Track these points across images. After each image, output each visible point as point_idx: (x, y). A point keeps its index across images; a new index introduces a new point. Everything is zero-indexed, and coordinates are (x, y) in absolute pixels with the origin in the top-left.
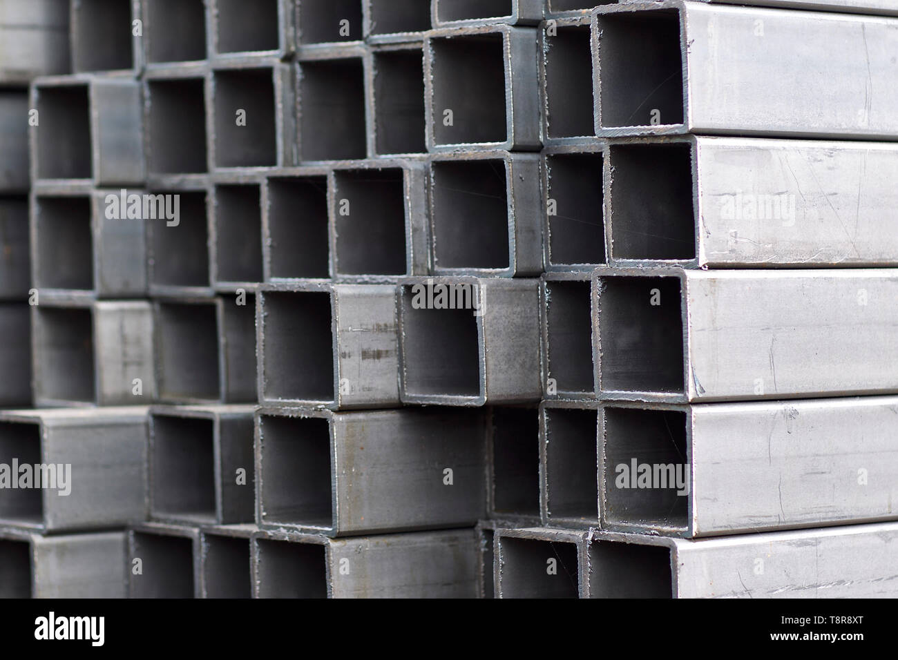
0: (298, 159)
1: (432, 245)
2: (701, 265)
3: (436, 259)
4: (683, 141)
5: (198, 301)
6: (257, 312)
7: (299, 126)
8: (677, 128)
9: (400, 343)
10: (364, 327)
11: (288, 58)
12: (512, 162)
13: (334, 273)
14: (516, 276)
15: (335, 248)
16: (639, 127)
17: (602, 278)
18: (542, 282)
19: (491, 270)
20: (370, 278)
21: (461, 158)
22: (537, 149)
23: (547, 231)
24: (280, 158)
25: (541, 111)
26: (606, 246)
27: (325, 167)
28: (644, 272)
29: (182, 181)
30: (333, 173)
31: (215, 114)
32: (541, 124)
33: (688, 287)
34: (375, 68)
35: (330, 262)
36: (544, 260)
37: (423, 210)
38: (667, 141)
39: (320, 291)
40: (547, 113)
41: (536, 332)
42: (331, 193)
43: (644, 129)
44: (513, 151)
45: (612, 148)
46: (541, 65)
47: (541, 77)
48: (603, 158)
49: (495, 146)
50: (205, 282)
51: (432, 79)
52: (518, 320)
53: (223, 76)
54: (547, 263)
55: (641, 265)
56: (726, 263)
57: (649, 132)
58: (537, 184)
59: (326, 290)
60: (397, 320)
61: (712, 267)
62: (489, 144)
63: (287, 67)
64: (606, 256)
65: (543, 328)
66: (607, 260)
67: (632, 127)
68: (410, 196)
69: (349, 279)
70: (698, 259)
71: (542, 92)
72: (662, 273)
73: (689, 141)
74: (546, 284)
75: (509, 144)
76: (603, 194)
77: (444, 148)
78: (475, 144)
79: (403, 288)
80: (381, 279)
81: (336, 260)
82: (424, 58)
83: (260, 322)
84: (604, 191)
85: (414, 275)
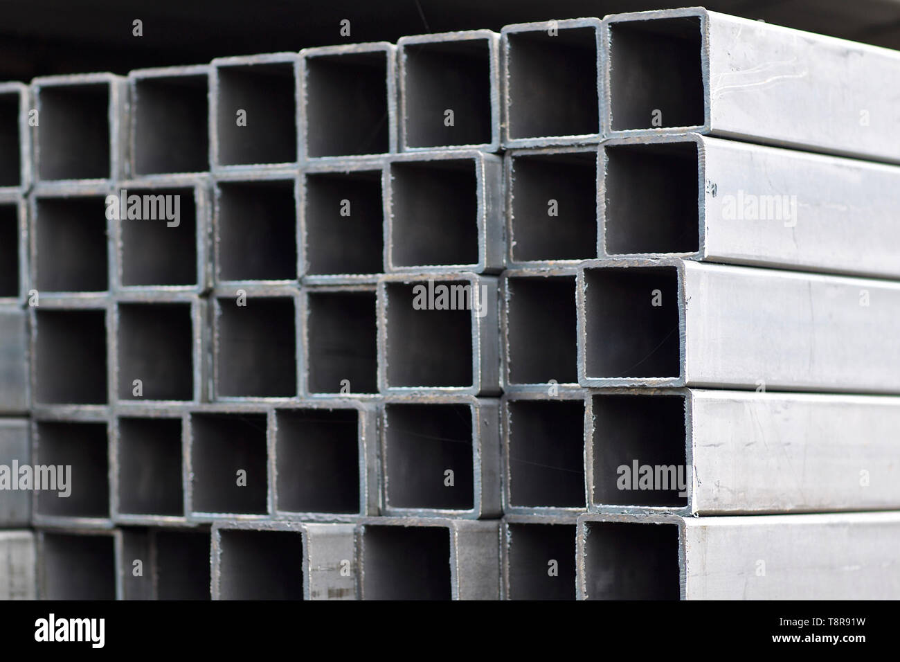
1: (383, 485)
2: (693, 513)
3: (387, 499)
4: (677, 394)
5: (94, 533)
7: (217, 361)
8: (672, 381)
9: (359, 582)
10: (330, 566)
11: (206, 294)
12: (478, 409)
13: (273, 510)
14: (482, 518)
15: (275, 486)
16: (629, 378)
17: (589, 523)
18: (503, 524)
19: (452, 511)
21: (420, 401)
22: (498, 395)
23: (506, 474)
24: (197, 393)
25: (502, 357)
26: (586, 492)
27: (263, 404)
28: (637, 518)
30: (275, 411)
31: (118, 347)
32: (502, 370)
33: (687, 535)
34: (310, 308)
35: (269, 499)
36: (503, 502)
37: (375, 451)
38: (658, 393)
40: (508, 360)
42: (272, 431)
43: (635, 381)
44: (479, 396)
45: (594, 397)
46: (502, 315)
47: (502, 324)
48: (584, 407)
49: (459, 391)
50: (104, 512)
51: (386, 323)
52: (483, 562)
54: (506, 505)
55: (626, 511)
57: (641, 384)
58: (497, 428)
59: (296, 530)
60: (356, 559)
61: (703, 515)
62: (452, 388)
63: (205, 303)
64: (587, 501)
65: (504, 569)
66: (587, 505)
67: (621, 378)
68: (366, 437)
69: (290, 516)
70: (690, 507)
71: (503, 339)
72: (657, 520)
73: (683, 394)
74: (507, 526)
75: (475, 389)
76: (584, 442)
77: (399, 391)
78: (435, 388)
79: (363, 528)
81: (276, 497)
82: (377, 302)
84: (585, 439)
85: (369, 515)
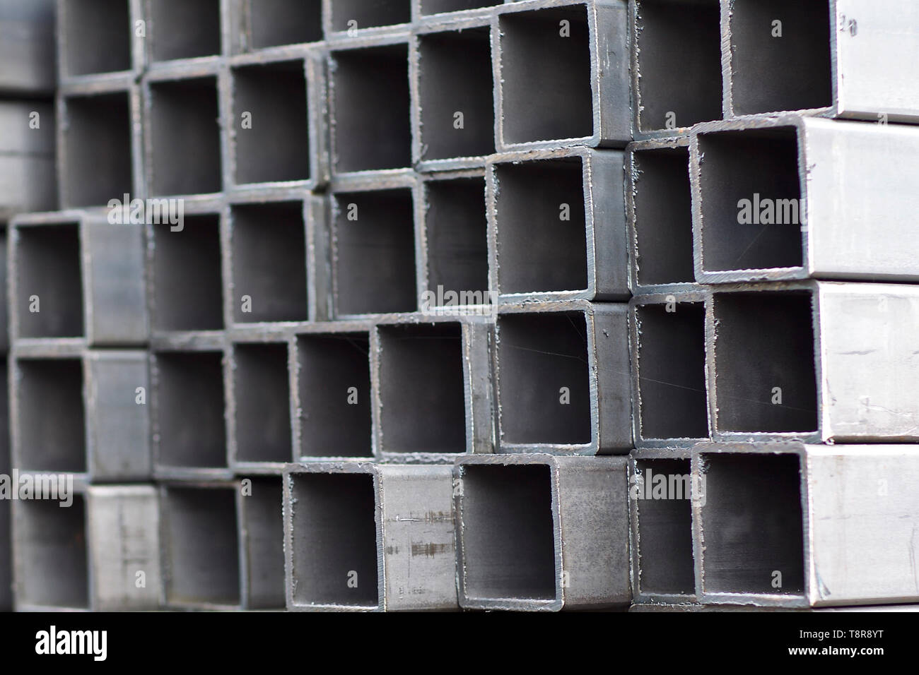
0: (333, 312)
1: (497, 415)
2: (824, 439)
3: (501, 433)
4: (802, 287)
5: (215, 485)
6: (284, 498)
7: (335, 271)
8: (795, 272)
9: (458, 535)
10: (414, 516)
11: (321, 190)
12: (595, 315)
13: (378, 450)
14: (600, 453)
15: (379, 420)
16: (749, 271)
17: (704, 455)
18: (632, 461)
19: (568, 446)
20: (422, 457)
21: (532, 310)
22: (625, 299)
23: (636, 398)
24: (312, 311)
25: (629, 251)
26: (709, 416)
27: (367, 322)
28: (755, 447)
29: (194, 339)
30: (376, 329)
31: (233, 258)
32: (629, 268)
33: (809, 467)
34: (427, 201)
35: (373, 437)
36: (634, 433)
37: (486, 373)
38: (783, 287)
39: (361, 472)
40: (637, 254)
41: (625, 521)
42: (374, 353)
43: (755, 274)
44: (596, 300)
45: (716, 296)
46: (628, 197)
47: (629, 210)
48: (704, 310)
49: (574, 295)
50: (221, 462)
51: (496, 214)
52: (602, 507)
53: (243, 211)
54: (638, 437)
55: (752, 440)
56: (856, 437)
57: (761, 277)
58: (624, 341)
59: (368, 471)
60: (454, 508)
61: (839, 441)
62: (566, 292)
63: (320, 200)
64: (710, 428)
65: (632, 517)
66: (710, 433)
67: (740, 271)
68: (470, 357)
69: (396, 457)
70: (821, 431)
71: (631, 229)
72: (777, 448)
73: (809, 288)
74: (636, 463)
75: (590, 292)
76: (705, 353)
77: (511, 297)
78: (549, 293)
79: (461, 468)
80: (435, 457)
81: (381, 434)
82: (486, 188)
83: (288, 510)
84: (706, 350)
85: (475, 452)
